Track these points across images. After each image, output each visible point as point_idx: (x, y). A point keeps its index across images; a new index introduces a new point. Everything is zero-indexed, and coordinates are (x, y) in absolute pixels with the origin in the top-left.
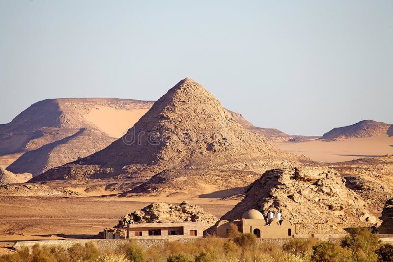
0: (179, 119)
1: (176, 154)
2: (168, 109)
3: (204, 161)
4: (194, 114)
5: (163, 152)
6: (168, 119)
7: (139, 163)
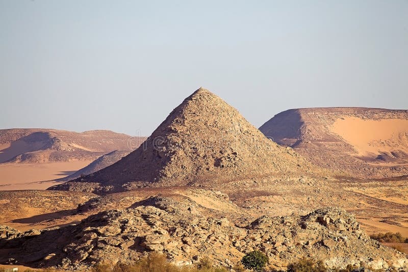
0: (188, 133)
1: (180, 170)
2: (177, 121)
3: (209, 177)
4: (205, 127)
5: (167, 168)
6: (176, 132)
7: (141, 180)
